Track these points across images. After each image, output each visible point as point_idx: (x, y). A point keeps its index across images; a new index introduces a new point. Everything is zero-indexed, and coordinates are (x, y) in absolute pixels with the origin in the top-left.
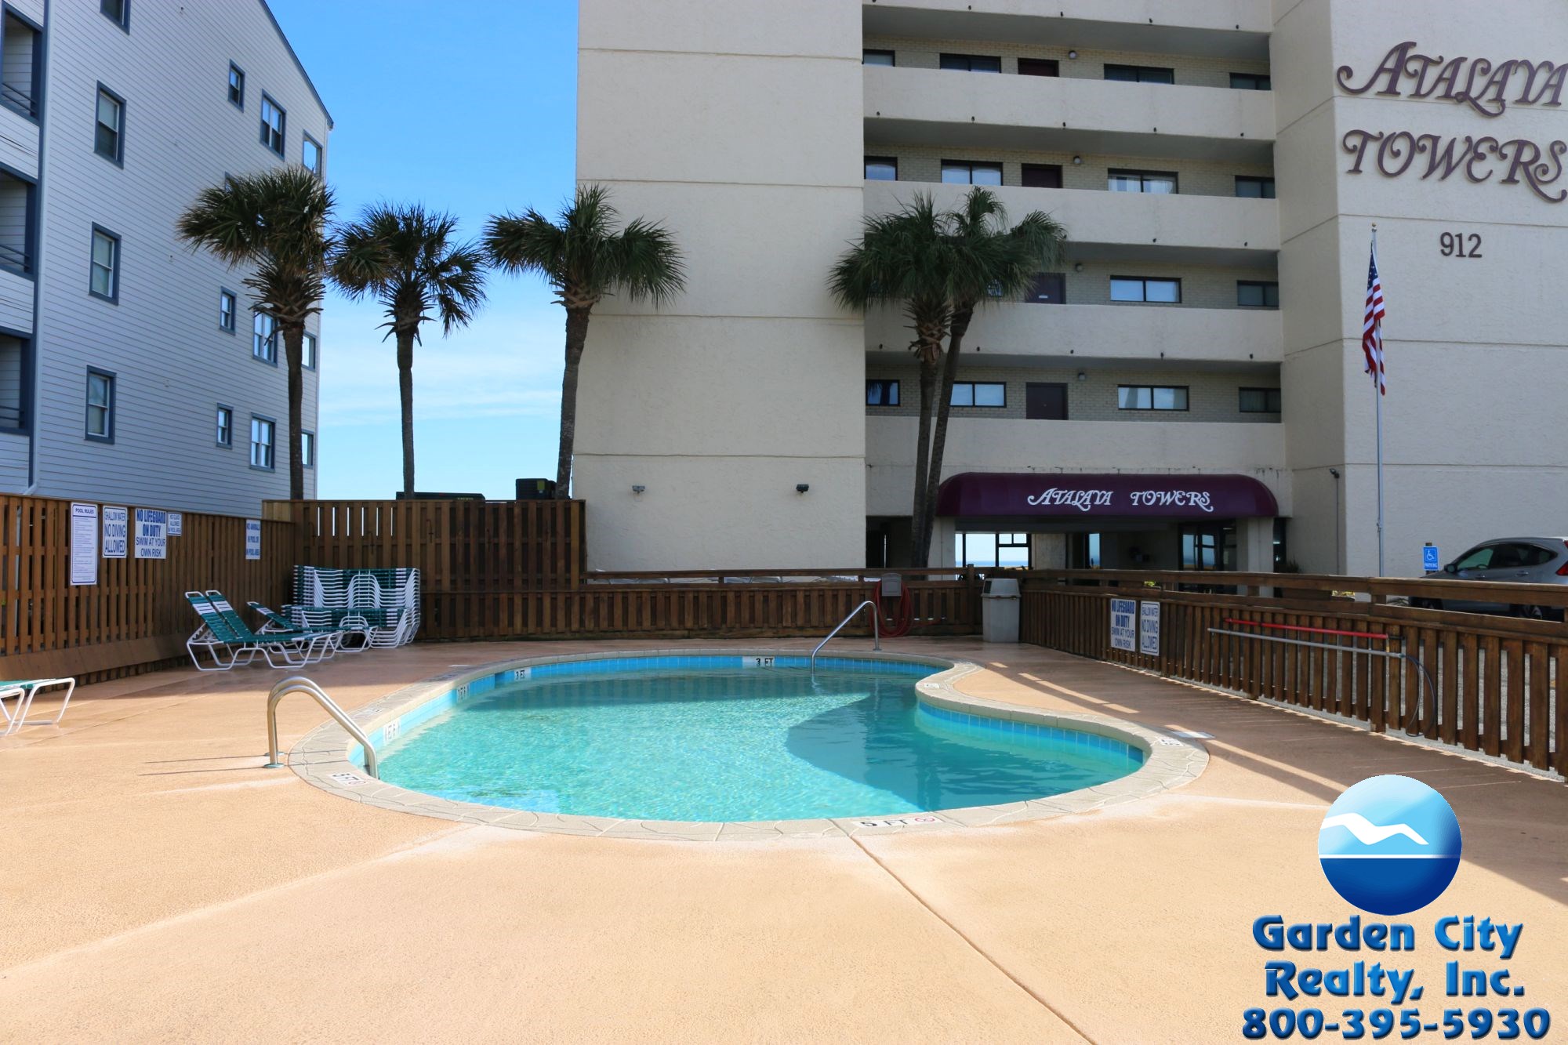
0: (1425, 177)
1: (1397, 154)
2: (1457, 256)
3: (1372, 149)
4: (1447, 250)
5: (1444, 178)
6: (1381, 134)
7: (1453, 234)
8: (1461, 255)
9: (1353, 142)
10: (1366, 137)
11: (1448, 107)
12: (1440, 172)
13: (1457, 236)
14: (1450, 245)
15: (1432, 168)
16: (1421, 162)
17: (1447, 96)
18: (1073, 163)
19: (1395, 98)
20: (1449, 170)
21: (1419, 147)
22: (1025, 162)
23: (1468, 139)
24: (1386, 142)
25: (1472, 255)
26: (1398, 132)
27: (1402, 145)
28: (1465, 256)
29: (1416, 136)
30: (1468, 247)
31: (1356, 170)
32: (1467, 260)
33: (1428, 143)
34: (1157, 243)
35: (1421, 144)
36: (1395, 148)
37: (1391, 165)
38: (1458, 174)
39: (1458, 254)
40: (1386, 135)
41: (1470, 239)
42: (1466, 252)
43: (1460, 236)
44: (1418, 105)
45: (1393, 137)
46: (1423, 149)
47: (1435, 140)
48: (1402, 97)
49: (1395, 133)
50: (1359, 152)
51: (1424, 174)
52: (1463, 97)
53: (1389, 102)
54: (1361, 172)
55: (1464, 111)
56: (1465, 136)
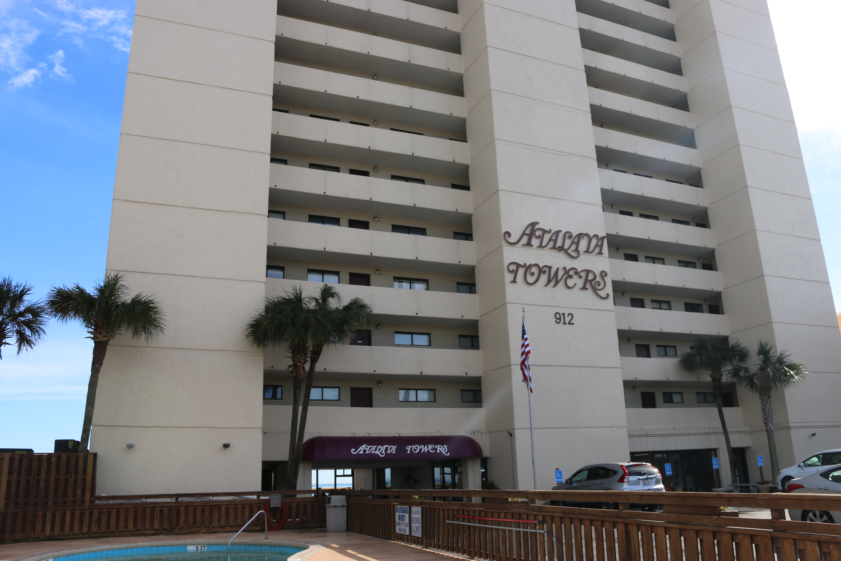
0: (546, 285)
1: (533, 274)
2: (563, 324)
3: (521, 271)
4: (558, 321)
5: (555, 286)
6: (525, 264)
7: (561, 313)
8: (564, 323)
9: (513, 267)
10: (518, 266)
11: (555, 253)
12: (552, 283)
13: (562, 314)
14: (559, 318)
15: (549, 281)
16: (544, 278)
17: (554, 248)
18: (376, 273)
19: (531, 248)
20: (557, 283)
21: (543, 271)
22: (351, 272)
23: (565, 268)
24: (528, 268)
25: (569, 323)
26: (533, 264)
27: (535, 270)
28: (566, 324)
29: (541, 266)
30: (568, 319)
31: (514, 281)
32: (567, 326)
33: (547, 269)
34: (418, 315)
35: (544, 269)
36: (532, 271)
37: (531, 279)
38: (561, 284)
39: (563, 323)
40: (527, 265)
41: (568, 316)
42: (567, 322)
43: (563, 314)
44: (541, 252)
45: (530, 266)
46: (545, 272)
47: (550, 268)
48: (534, 247)
49: (531, 264)
50: (515, 272)
51: (545, 283)
52: (561, 249)
53: (527, 249)
54: (516, 282)
55: (561, 255)
56: (563, 267)
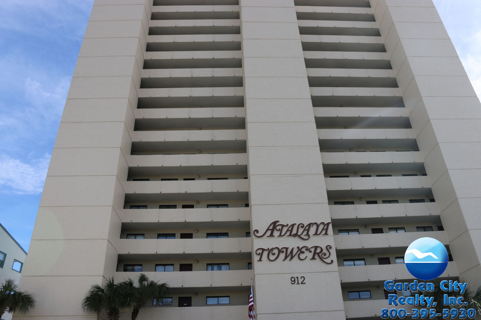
0: (284, 260)
1: (274, 254)
2: (297, 284)
3: (266, 253)
4: (293, 283)
5: (290, 260)
6: (268, 248)
7: (295, 277)
8: (298, 284)
9: (260, 251)
10: (263, 250)
11: (291, 238)
12: (289, 258)
13: (296, 278)
14: (294, 281)
15: (286, 257)
16: (282, 256)
17: (290, 235)
18: (195, 263)
19: (274, 237)
20: (292, 258)
21: (281, 251)
22: (181, 263)
23: (298, 247)
24: (270, 251)
25: (302, 283)
26: (274, 248)
27: (276, 251)
28: (299, 284)
29: (280, 248)
30: (300, 281)
31: (260, 260)
32: (300, 285)
33: (285, 250)
34: (212, 286)
35: (282, 250)
36: (273, 253)
37: (272, 257)
38: (296, 258)
39: (297, 283)
40: (270, 249)
41: (301, 278)
42: (300, 282)
43: (297, 277)
44: (281, 239)
45: (273, 249)
46: (283, 252)
47: (287, 249)
48: (275, 237)
49: (273, 248)
50: (261, 255)
51: (284, 259)
52: (296, 235)
53: (271, 239)
54: (262, 261)
55: (297, 239)
56: (297, 247)
